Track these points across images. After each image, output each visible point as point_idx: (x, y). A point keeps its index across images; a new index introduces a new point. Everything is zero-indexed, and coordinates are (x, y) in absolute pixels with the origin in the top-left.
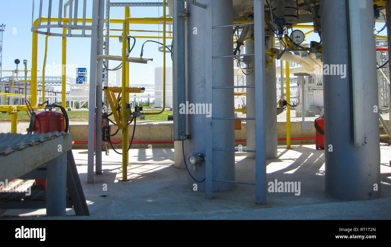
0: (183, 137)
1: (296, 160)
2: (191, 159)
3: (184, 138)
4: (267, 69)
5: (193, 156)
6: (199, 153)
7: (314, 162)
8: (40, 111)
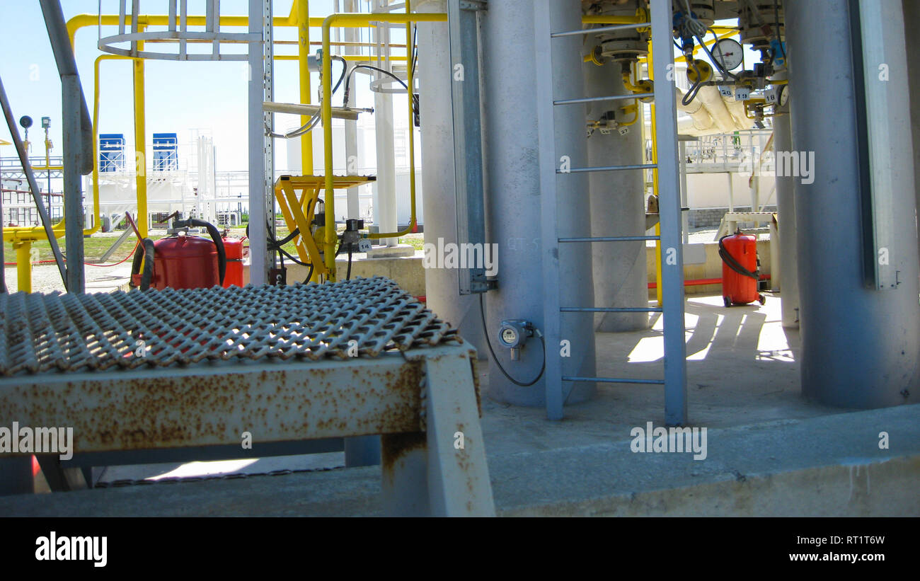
0: (481, 286)
1: (693, 331)
2: (508, 333)
3: (484, 287)
4: (626, 128)
5: (511, 327)
6: (522, 321)
7: (738, 333)
8: (158, 235)
